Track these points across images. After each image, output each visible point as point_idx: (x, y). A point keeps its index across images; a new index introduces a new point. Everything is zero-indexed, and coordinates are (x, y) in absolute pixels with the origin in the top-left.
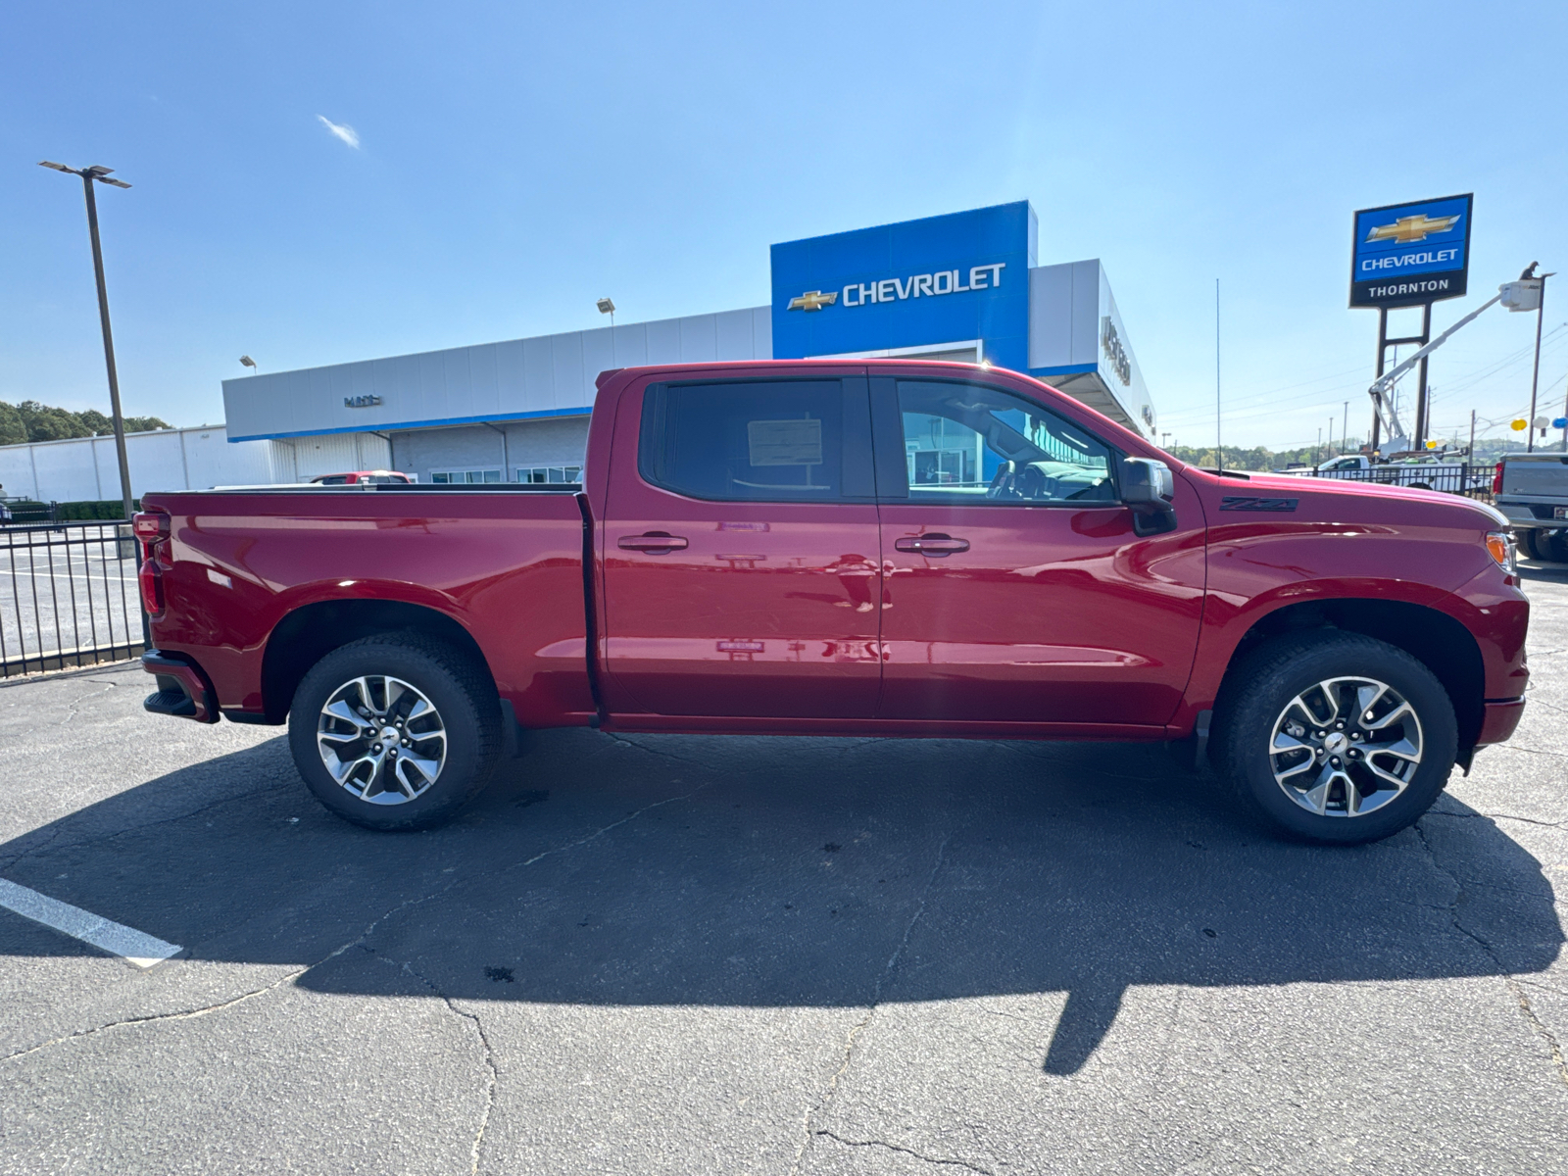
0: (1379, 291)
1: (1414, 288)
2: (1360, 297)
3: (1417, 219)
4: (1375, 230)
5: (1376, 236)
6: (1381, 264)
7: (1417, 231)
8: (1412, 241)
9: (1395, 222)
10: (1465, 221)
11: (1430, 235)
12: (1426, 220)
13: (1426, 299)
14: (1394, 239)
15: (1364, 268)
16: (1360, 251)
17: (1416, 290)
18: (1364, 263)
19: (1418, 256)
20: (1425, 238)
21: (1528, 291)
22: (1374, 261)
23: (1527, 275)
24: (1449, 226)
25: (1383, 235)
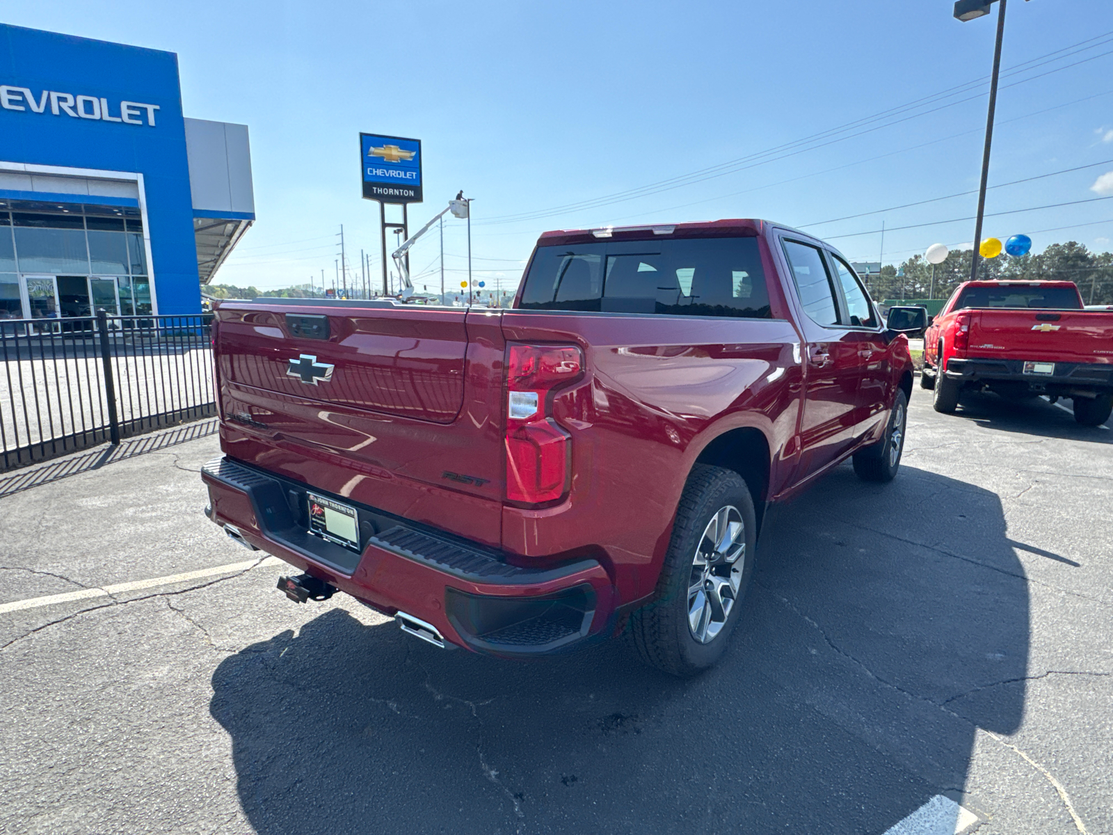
0: (379, 191)
1: (397, 192)
2: (368, 192)
3: (394, 148)
4: (372, 149)
5: (373, 153)
6: (378, 172)
7: (395, 155)
8: (393, 161)
9: (383, 147)
10: (418, 155)
11: (403, 160)
12: (399, 150)
13: (403, 200)
14: (383, 158)
15: (369, 173)
16: (365, 161)
17: (398, 194)
18: (369, 169)
19: (398, 172)
20: (399, 161)
21: (461, 206)
22: (374, 170)
23: (459, 197)
24: (411, 157)
25: (376, 154)
